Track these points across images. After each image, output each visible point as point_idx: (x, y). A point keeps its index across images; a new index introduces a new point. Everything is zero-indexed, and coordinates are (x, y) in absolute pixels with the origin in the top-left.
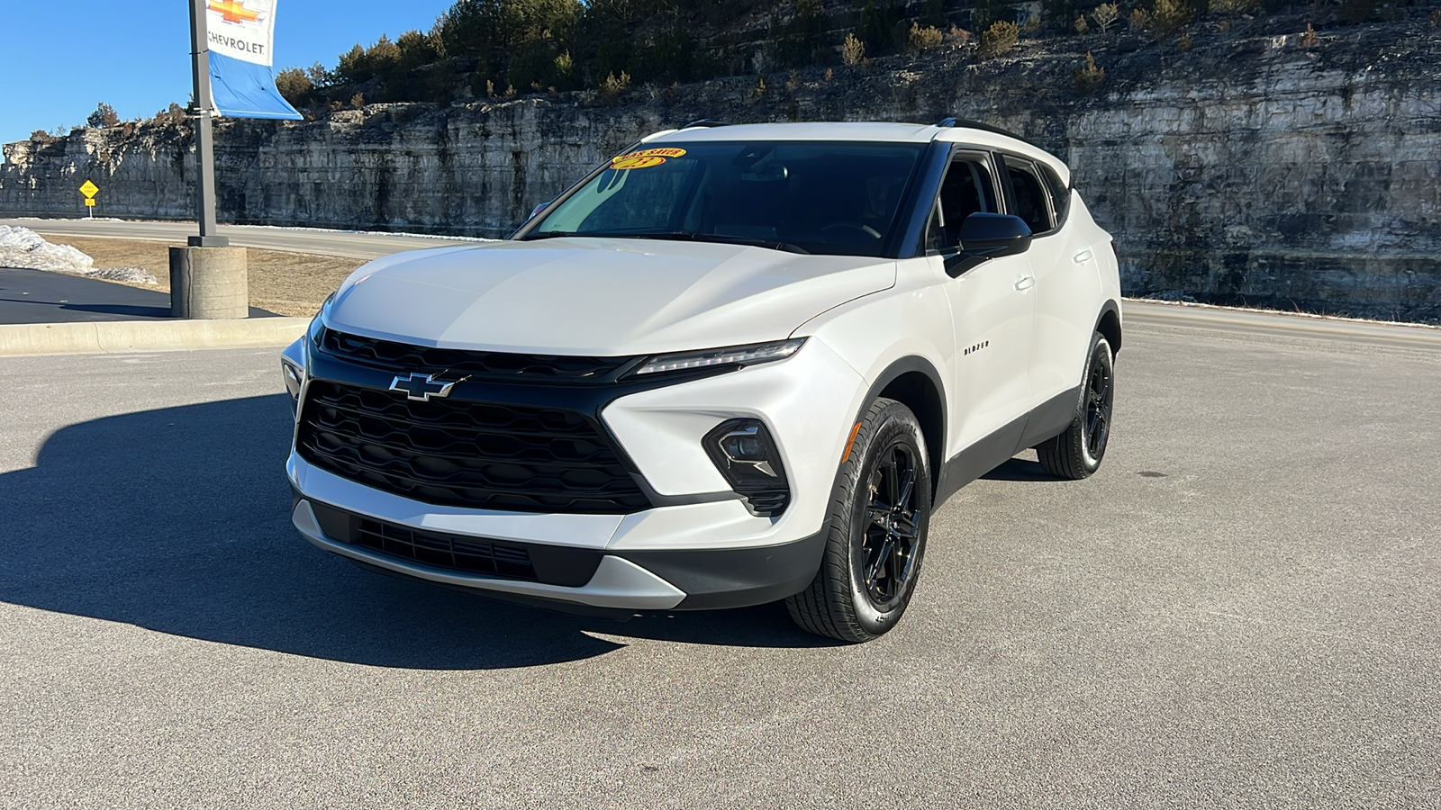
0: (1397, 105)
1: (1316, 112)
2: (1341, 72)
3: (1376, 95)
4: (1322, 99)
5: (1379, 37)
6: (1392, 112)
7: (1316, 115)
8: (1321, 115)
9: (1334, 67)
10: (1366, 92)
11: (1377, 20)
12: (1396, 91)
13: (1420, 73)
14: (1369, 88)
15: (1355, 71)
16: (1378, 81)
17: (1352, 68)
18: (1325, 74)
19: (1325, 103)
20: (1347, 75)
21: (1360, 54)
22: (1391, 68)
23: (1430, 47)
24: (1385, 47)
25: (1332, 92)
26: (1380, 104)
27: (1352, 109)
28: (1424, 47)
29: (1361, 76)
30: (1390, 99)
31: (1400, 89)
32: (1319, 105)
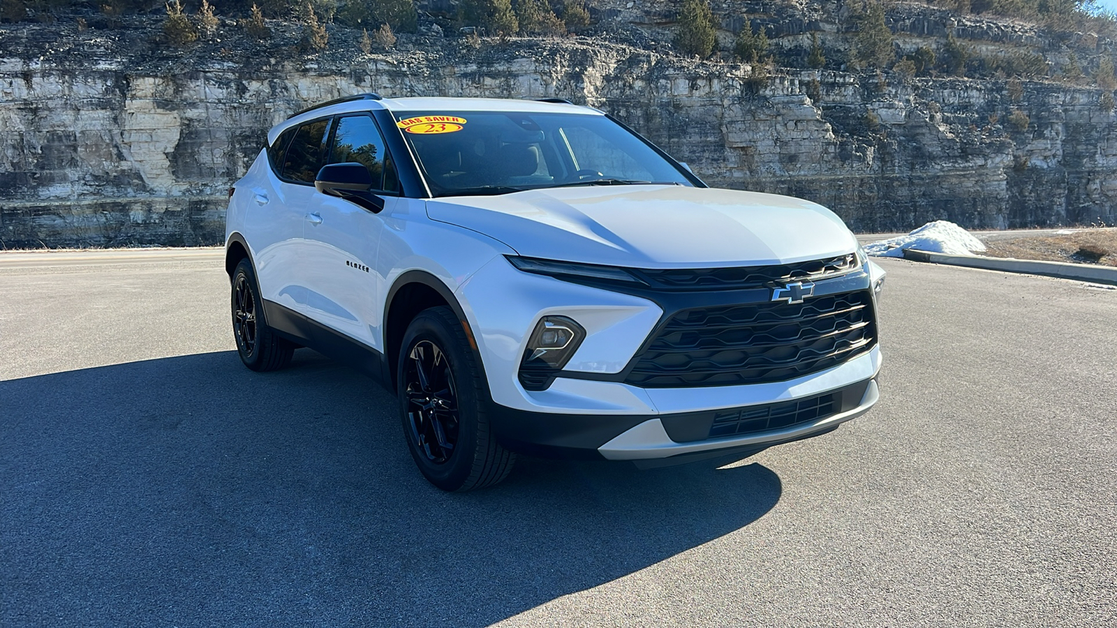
0: (70, 88)
1: (5, 90)
2: (18, 60)
3: (52, 79)
4: (9, 80)
5: (41, 34)
6: (67, 93)
7: (6, 93)
8: (10, 93)
9: (11, 55)
10: (43, 77)
11: (32, 21)
12: (67, 77)
13: (82, 65)
14: (45, 74)
15: (30, 59)
16: (51, 69)
17: (27, 58)
18: (5, 60)
19: (11, 83)
20: (24, 62)
21: (31, 47)
22: (60, 59)
23: (83, 45)
24: (49, 42)
25: (15, 75)
26: (56, 86)
27: (34, 89)
28: (78, 45)
29: (37, 64)
30: (64, 83)
31: (70, 76)
32: (7, 85)
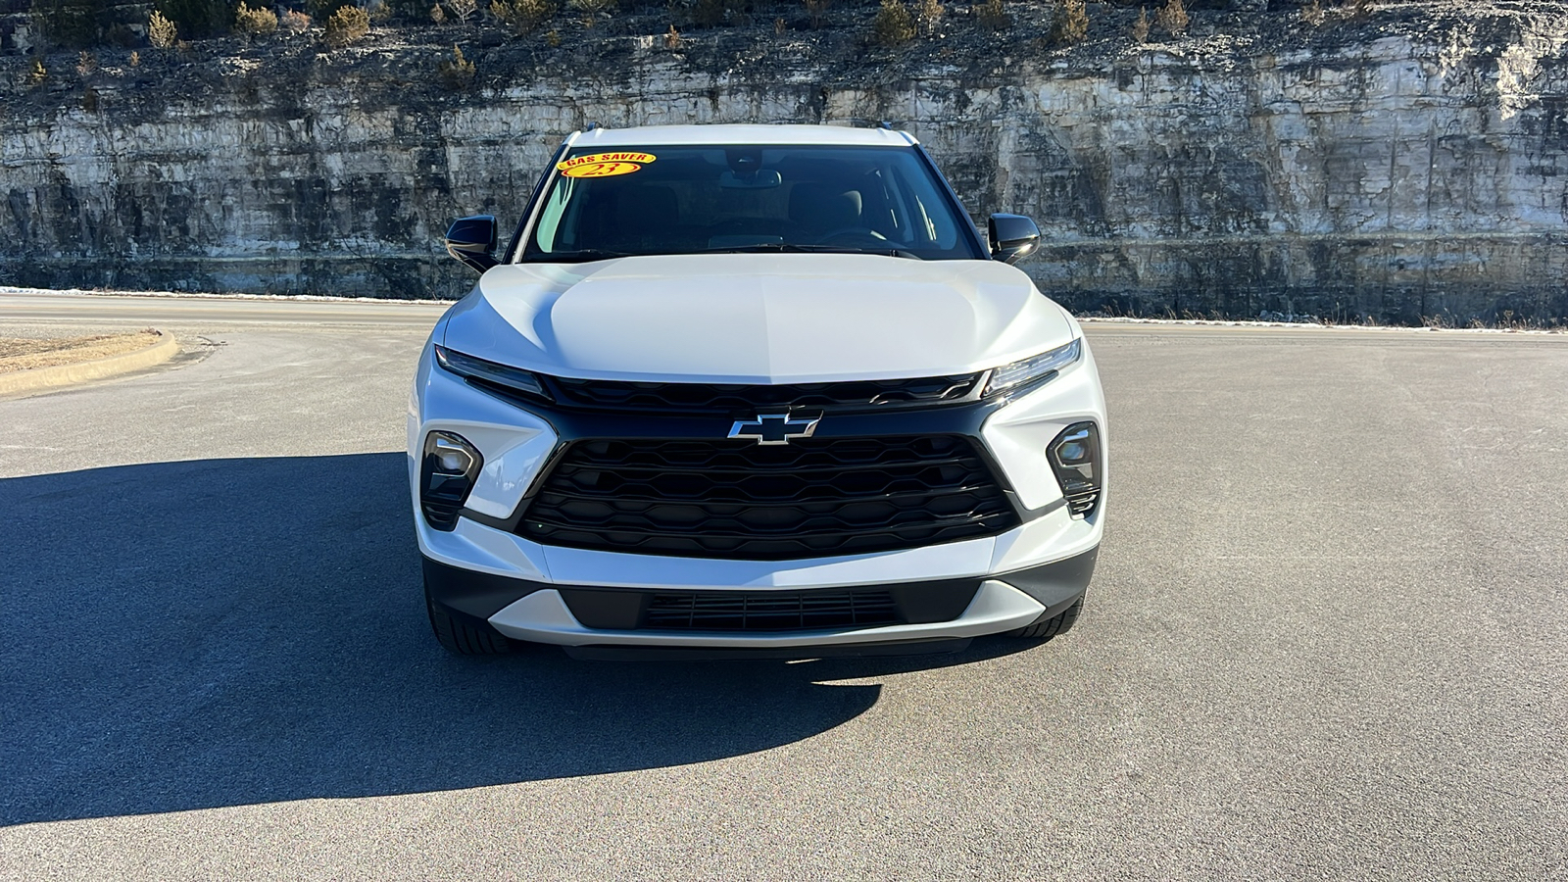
0: (758, 108)
1: (689, 113)
2: (706, 74)
3: (739, 97)
4: (693, 100)
5: (734, 41)
6: (754, 114)
7: (689, 116)
8: (693, 116)
9: (699, 69)
10: (730, 95)
11: (728, 25)
12: (756, 93)
13: (774, 78)
14: (733, 91)
15: (718, 73)
16: (740, 85)
17: (715, 71)
18: (692, 75)
19: (696, 104)
20: (712, 77)
21: (720, 58)
22: (749, 72)
23: (778, 52)
24: (741, 51)
25: (701, 94)
26: (744, 106)
27: (719, 111)
28: (773, 53)
29: (724, 78)
30: (752, 101)
31: (759, 92)
32: (691, 106)
